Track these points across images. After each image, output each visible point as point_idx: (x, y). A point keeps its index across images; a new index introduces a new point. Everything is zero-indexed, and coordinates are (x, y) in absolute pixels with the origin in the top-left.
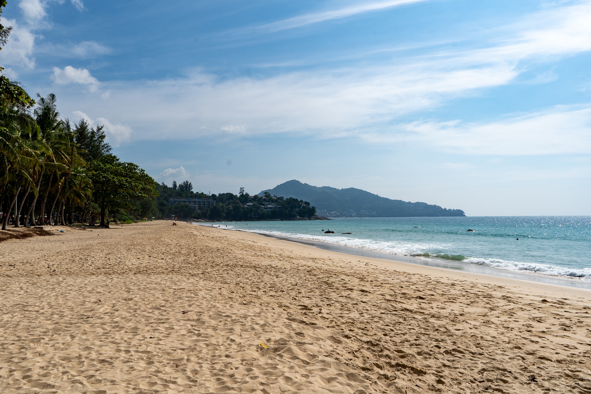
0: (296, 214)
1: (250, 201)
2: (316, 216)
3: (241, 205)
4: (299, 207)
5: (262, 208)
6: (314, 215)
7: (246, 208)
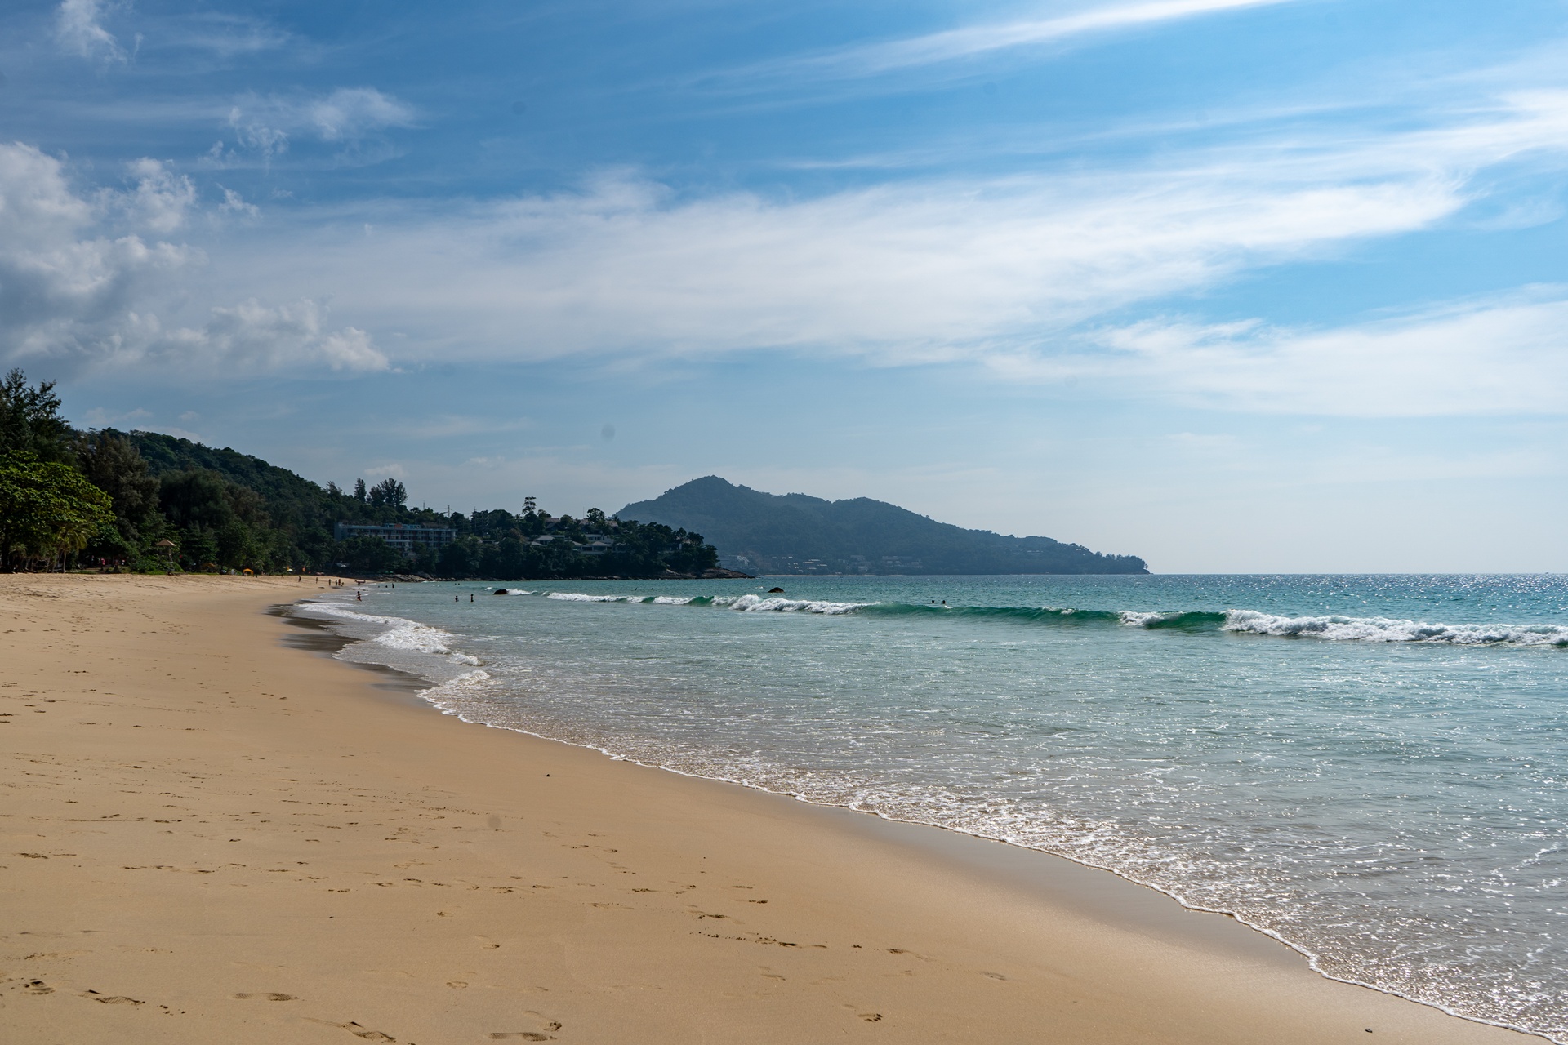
0: (663, 564)
1: (550, 531)
2: (719, 568)
3: (523, 540)
4: (675, 547)
7: (536, 547)
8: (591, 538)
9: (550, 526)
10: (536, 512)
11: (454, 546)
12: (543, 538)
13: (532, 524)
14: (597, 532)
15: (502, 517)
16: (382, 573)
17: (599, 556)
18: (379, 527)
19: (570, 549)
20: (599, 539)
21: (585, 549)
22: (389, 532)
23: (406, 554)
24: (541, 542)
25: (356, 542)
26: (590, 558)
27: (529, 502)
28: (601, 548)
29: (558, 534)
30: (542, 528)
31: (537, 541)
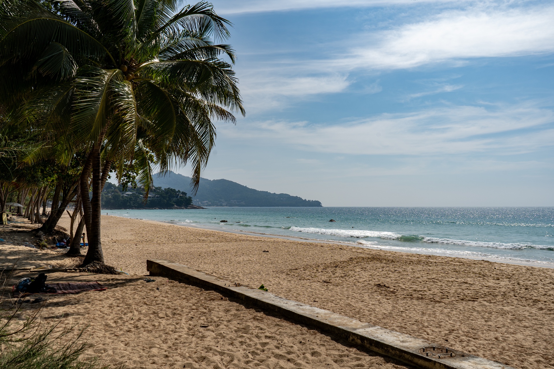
0: (173, 203)
1: (129, 190)
2: (193, 205)
3: (120, 193)
4: (177, 197)
5: (141, 197)
6: (190, 205)
7: (126, 197)
17: (150, 200)
19: (138, 197)
26: (147, 201)
28: (150, 197)
29: (132, 191)
31: (125, 194)
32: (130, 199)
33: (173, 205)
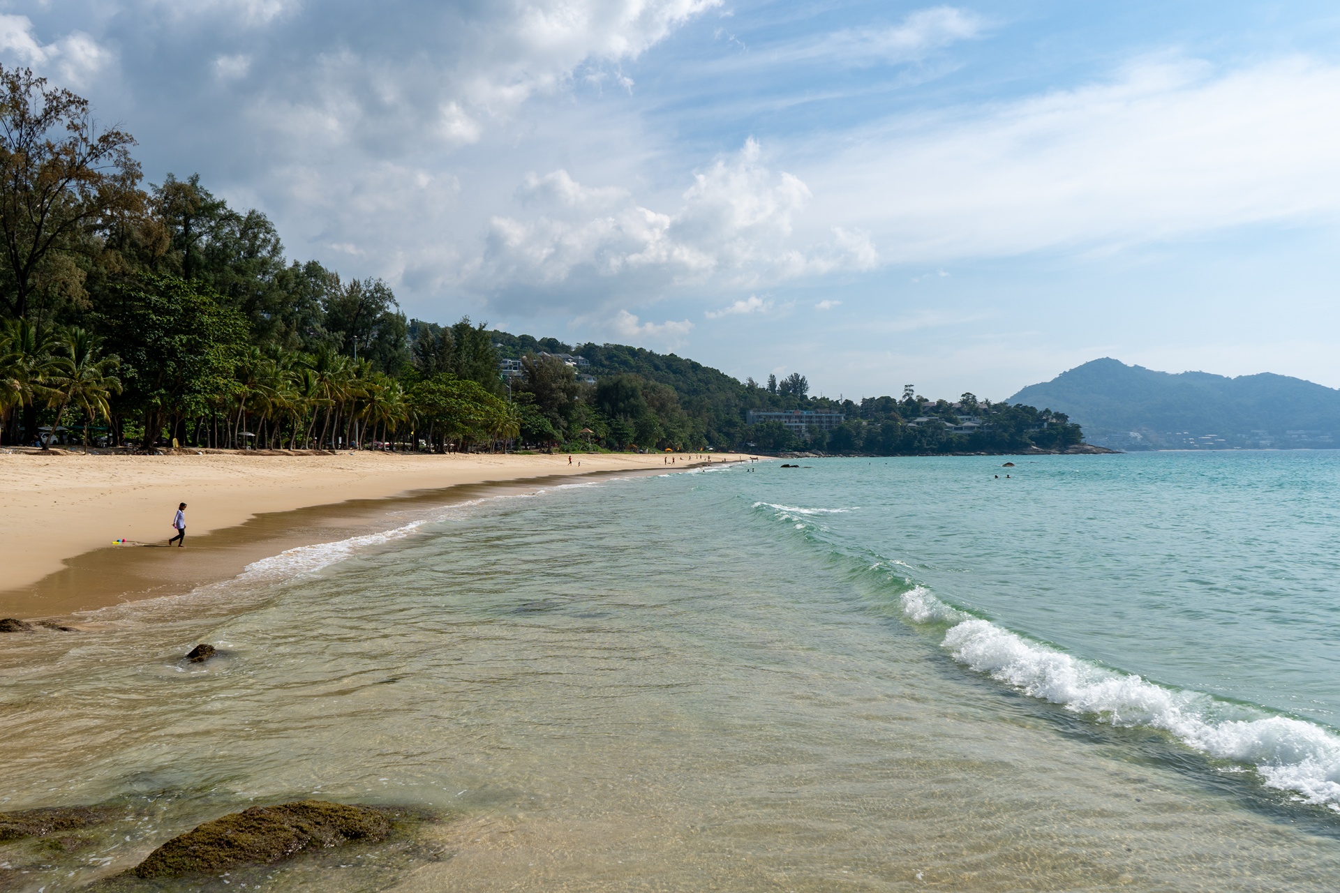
0: (1029, 441)
1: (926, 413)
2: (1084, 444)
3: (901, 421)
4: (1040, 426)
5: (950, 428)
6: (1078, 443)
7: (912, 428)
8: (962, 419)
9: (926, 410)
10: (914, 398)
11: (841, 429)
12: (919, 420)
13: (911, 408)
14: (968, 414)
15: (886, 402)
16: (782, 451)
17: (969, 435)
18: (781, 414)
19: (941, 429)
20: (970, 420)
21: (956, 429)
22: (789, 417)
23: (803, 435)
24: (918, 423)
25: (762, 426)
26: (960, 437)
27: (908, 389)
28: (971, 428)
29: (933, 416)
30: (919, 411)
31: (914, 423)
32: (922, 432)
33: (1028, 445)
